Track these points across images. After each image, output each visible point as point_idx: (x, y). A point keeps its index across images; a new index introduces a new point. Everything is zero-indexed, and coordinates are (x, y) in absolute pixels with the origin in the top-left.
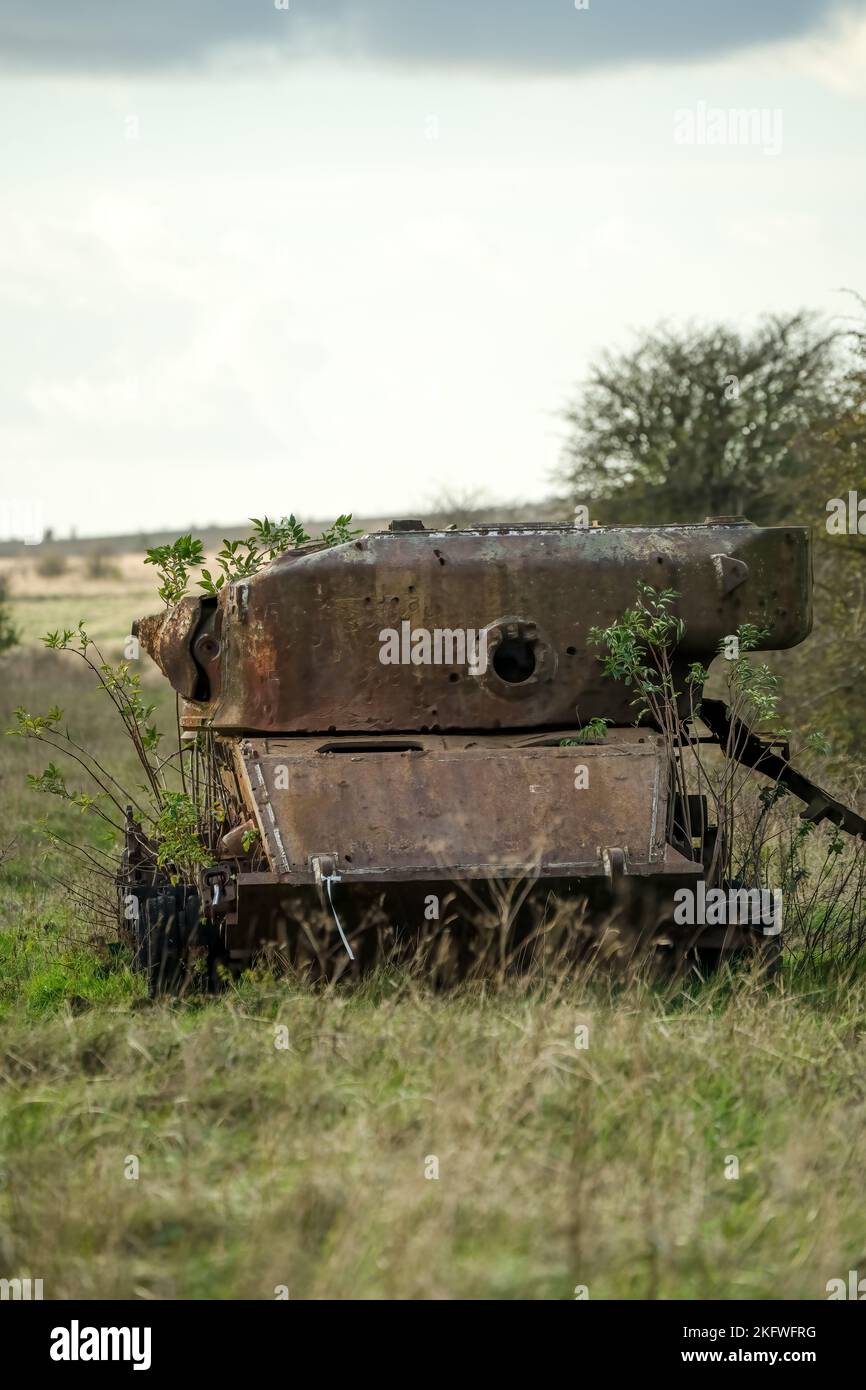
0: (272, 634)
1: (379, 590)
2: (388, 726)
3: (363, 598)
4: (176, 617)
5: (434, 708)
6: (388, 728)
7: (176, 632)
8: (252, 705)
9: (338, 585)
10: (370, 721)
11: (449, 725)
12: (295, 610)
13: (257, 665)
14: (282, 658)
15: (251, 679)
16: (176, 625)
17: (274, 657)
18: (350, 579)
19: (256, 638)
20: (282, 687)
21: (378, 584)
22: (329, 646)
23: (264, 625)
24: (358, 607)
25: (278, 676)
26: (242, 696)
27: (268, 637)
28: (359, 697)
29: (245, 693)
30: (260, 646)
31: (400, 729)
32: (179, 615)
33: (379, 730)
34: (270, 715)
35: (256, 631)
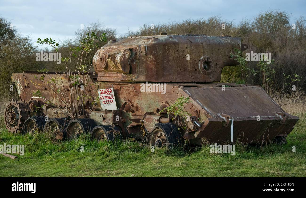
0: (155, 58)
1: (180, 48)
2: (185, 81)
3: (176, 50)
4: (124, 53)
5: (193, 77)
6: (185, 82)
7: (125, 57)
8: (148, 75)
9: (170, 47)
10: (180, 80)
11: (197, 81)
12: (161, 52)
13: (150, 66)
14: (157, 64)
15: (147, 69)
16: (125, 55)
17: (155, 64)
18: (173, 45)
19: (150, 59)
20: (157, 71)
21: (179, 47)
22: (168, 61)
23: (152, 56)
24: (175, 52)
25: (156, 68)
26: (145, 73)
27: (153, 59)
28: (176, 74)
29: (145, 72)
30: (151, 61)
31: (188, 82)
32: (125, 53)
33: (183, 82)
34: (154, 77)
35: (150, 57)
